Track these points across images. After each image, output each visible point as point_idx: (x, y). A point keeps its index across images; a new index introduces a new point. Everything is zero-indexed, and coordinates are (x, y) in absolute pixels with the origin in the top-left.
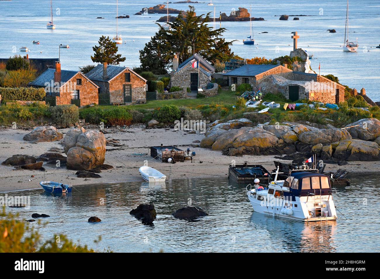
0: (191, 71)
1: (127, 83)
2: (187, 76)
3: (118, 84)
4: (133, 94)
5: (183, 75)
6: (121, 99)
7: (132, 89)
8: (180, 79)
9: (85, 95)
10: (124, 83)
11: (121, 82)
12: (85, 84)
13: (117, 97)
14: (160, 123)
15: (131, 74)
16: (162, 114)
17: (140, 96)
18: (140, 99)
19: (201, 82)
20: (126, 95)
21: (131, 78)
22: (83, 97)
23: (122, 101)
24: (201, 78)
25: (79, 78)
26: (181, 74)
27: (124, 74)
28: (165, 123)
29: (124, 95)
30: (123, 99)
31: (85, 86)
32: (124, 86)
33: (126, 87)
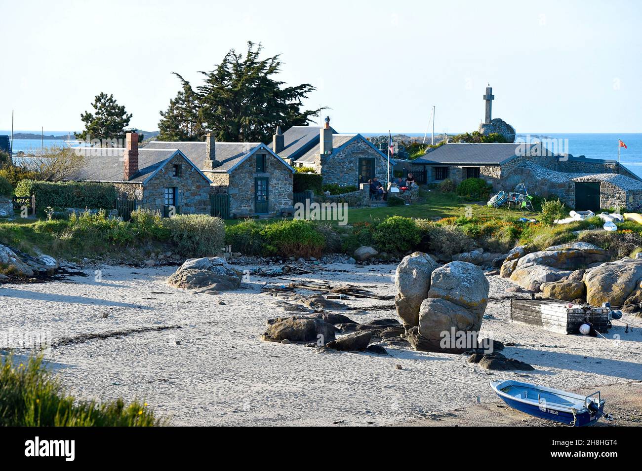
0: (360, 153)
1: (260, 175)
2: (352, 165)
3: (245, 177)
4: (272, 198)
5: (343, 163)
6: (250, 206)
7: (270, 188)
8: (338, 170)
9: (188, 198)
10: (255, 175)
11: (251, 173)
12: (188, 176)
13: (242, 203)
14: (379, 253)
15: (267, 157)
16: (384, 235)
17: (283, 202)
18: (282, 206)
19: (378, 175)
20: (259, 198)
21: (268, 164)
22: (185, 201)
23: (250, 210)
24: (378, 169)
25: (177, 163)
26: (340, 160)
27: (255, 157)
28: (389, 252)
29: (256, 198)
30: (253, 207)
31: (187, 179)
32: (256, 179)
33: (259, 183)
